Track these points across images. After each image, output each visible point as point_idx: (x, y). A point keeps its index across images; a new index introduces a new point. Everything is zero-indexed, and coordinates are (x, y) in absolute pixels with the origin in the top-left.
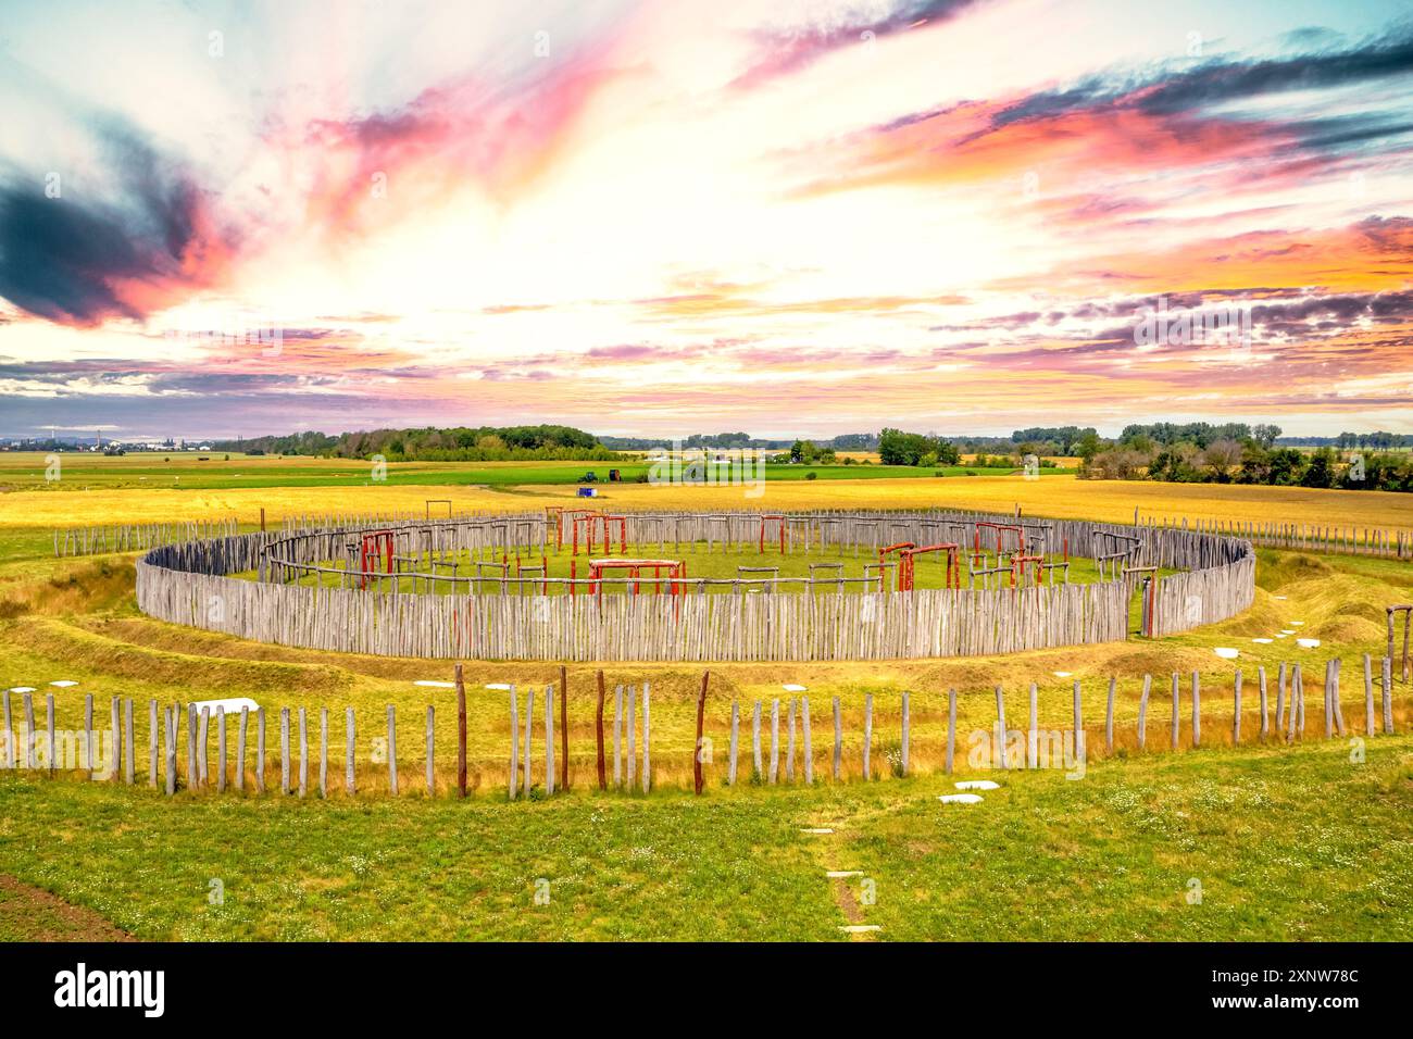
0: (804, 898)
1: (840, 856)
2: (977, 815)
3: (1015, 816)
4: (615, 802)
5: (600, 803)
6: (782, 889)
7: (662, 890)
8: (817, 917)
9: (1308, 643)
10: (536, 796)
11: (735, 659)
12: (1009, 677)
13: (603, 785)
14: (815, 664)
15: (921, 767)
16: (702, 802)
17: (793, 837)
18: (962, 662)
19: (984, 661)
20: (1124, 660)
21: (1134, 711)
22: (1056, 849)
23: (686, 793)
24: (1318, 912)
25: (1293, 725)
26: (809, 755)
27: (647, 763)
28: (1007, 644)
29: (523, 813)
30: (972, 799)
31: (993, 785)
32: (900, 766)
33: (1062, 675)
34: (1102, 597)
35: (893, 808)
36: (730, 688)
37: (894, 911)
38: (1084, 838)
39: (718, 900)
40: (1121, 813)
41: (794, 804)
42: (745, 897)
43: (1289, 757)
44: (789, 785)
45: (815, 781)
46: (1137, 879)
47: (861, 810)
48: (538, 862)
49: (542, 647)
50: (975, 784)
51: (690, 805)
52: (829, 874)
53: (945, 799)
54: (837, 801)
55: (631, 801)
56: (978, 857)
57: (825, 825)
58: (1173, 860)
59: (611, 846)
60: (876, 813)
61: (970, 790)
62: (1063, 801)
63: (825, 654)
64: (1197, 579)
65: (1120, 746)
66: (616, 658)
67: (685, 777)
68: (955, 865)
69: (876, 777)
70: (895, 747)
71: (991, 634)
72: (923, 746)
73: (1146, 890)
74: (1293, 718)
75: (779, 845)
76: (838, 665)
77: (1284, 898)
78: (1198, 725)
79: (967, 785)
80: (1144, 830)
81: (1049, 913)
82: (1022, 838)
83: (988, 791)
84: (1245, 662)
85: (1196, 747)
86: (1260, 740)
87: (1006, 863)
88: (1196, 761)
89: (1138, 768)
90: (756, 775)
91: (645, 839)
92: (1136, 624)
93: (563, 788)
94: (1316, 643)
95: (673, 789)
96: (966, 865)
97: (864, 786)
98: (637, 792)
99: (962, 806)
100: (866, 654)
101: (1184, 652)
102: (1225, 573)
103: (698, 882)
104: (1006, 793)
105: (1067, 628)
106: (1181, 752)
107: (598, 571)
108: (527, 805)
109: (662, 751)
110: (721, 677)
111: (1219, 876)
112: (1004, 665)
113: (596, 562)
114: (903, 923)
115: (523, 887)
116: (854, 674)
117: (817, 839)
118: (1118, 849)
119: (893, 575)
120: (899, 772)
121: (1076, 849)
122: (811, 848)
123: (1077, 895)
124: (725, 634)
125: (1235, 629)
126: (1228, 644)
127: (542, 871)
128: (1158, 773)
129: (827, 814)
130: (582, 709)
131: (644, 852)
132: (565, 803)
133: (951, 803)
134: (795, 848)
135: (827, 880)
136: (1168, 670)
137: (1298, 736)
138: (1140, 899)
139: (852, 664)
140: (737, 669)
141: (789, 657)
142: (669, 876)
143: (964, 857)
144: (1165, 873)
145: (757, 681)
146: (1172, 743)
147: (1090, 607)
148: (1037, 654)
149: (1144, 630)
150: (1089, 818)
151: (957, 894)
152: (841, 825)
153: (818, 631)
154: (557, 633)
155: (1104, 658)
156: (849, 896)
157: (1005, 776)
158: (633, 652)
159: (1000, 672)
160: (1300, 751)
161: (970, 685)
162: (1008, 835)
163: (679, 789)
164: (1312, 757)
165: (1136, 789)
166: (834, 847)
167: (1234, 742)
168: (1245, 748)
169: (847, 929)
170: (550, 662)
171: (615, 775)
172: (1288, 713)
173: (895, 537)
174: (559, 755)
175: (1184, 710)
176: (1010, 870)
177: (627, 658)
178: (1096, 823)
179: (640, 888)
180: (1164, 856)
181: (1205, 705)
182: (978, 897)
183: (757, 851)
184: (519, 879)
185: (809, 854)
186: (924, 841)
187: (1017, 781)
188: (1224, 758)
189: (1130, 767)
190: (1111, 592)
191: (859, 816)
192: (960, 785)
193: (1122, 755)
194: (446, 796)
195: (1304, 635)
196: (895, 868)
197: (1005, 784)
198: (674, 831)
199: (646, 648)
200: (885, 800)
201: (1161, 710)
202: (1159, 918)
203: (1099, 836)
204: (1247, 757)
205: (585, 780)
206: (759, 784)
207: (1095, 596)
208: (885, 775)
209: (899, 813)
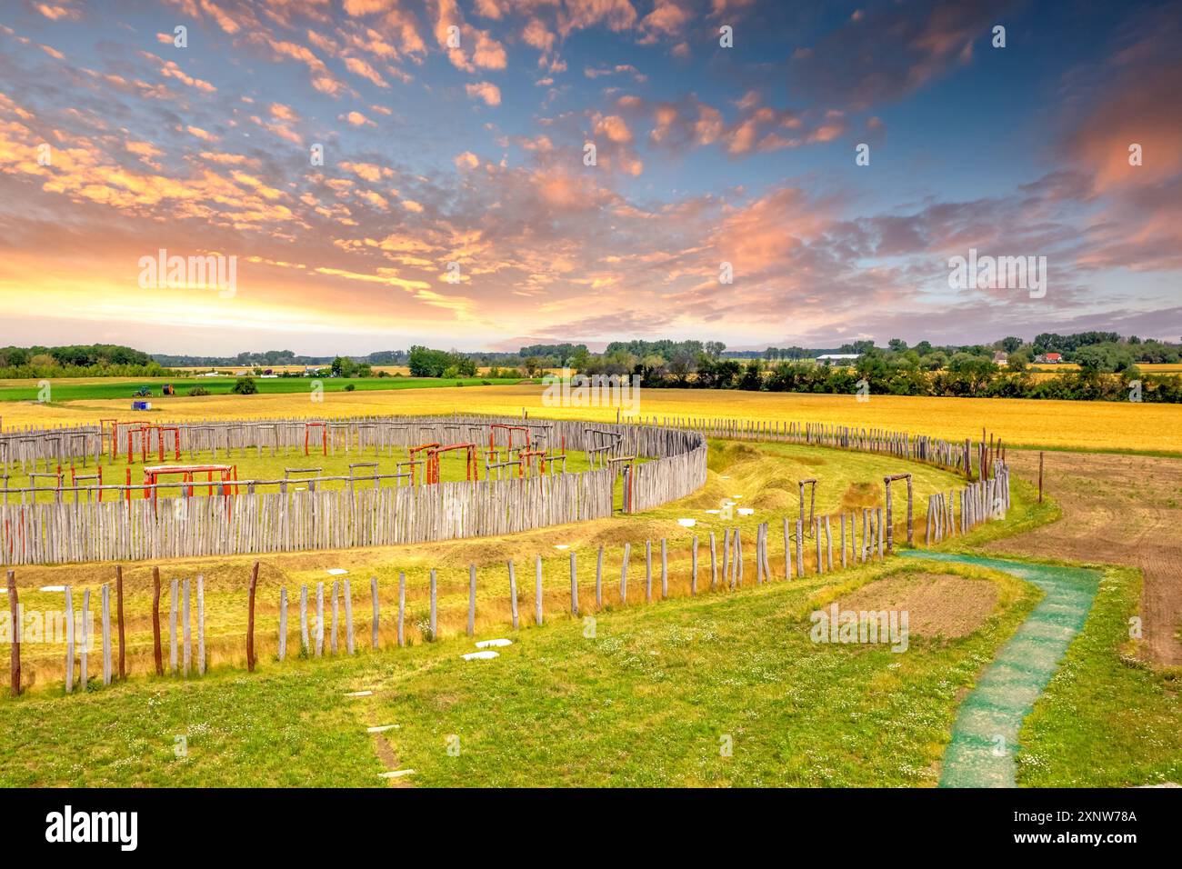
0: (348, 753)
1: (379, 714)
2: (494, 668)
3: (524, 666)
4: (172, 686)
5: (157, 687)
6: (328, 747)
7: (217, 761)
8: (359, 768)
9: (745, 512)
10: (93, 687)
11: (283, 549)
12: (519, 552)
13: (160, 671)
14: (355, 550)
15: (447, 632)
16: (254, 678)
17: (337, 701)
18: (480, 541)
19: (498, 539)
20: (610, 532)
21: (616, 571)
22: (558, 690)
23: (239, 672)
24: (752, 717)
25: (735, 575)
26: (351, 629)
27: (202, 647)
28: (517, 525)
29: (80, 704)
30: (490, 655)
31: (507, 642)
32: (430, 632)
33: (561, 547)
34: (592, 483)
35: (424, 669)
36: (279, 576)
37: (426, 756)
38: (580, 679)
39: (270, 763)
40: (607, 656)
41: (338, 672)
42: (295, 758)
43: (732, 601)
44: (333, 656)
45: (357, 651)
46: (621, 708)
47: (397, 672)
48: (95, 748)
49: (99, 549)
50: (492, 643)
51: (243, 682)
52: (369, 730)
53: (467, 657)
54: (376, 667)
55: (188, 683)
56: (496, 702)
57: (366, 689)
58: (648, 690)
59: (168, 726)
60: (409, 674)
61: (488, 647)
62: (562, 650)
63: (364, 540)
64: (664, 467)
65: (606, 602)
66: (172, 555)
67: (239, 657)
68: (476, 711)
69: (409, 644)
70: (425, 617)
71: (504, 517)
72: (449, 615)
73: (628, 715)
74: (735, 571)
75: (325, 709)
76: (375, 550)
77: (728, 710)
78: (666, 582)
79: (486, 643)
80: (626, 668)
81: (553, 743)
82: (531, 684)
83: (504, 647)
84: (701, 529)
85: (664, 598)
86: (712, 589)
87: (518, 706)
88: (665, 609)
89: (621, 618)
90: (304, 650)
91: (201, 716)
92: (619, 503)
93: (120, 677)
94: (751, 511)
95: (225, 670)
96: (486, 711)
97: (399, 651)
98: (193, 675)
99: (482, 662)
100: (400, 540)
101: (656, 524)
102: (685, 459)
103: (250, 750)
104: (518, 648)
105: (565, 508)
106: (653, 603)
107: (153, 477)
108: (84, 696)
109: (216, 635)
110: (272, 567)
111: (681, 698)
112: (515, 542)
113: (151, 469)
114: (434, 765)
115: (80, 773)
116: (390, 557)
117: (359, 701)
118: (606, 685)
119: (421, 471)
120: (429, 638)
121: (573, 688)
122: (354, 709)
123: (575, 725)
124: (274, 528)
125: (693, 504)
126: (687, 515)
127: (99, 757)
128: (636, 621)
129: (367, 678)
130: (139, 604)
131: (200, 728)
132: (123, 691)
133: (473, 660)
134: (339, 710)
135: (368, 736)
136: (643, 538)
137: (738, 585)
138: (623, 723)
139: (388, 548)
140: (285, 558)
141: (333, 545)
142: (224, 747)
143: (484, 704)
144: (642, 701)
145: (304, 568)
146: (647, 598)
147: (582, 491)
148: (541, 531)
149: (625, 508)
150: (583, 662)
151: (478, 736)
152: (380, 687)
153: (357, 521)
154: (113, 535)
155: (594, 532)
156: (386, 747)
157: (516, 633)
158: (188, 548)
159: (512, 548)
160: (739, 596)
161: (487, 560)
162: (519, 682)
163: (233, 668)
164: (748, 600)
165: (620, 636)
166: (374, 706)
167: (694, 594)
168: (700, 596)
169: (385, 776)
170: (106, 563)
171: (171, 662)
172: (731, 566)
173: (424, 439)
174: (116, 647)
175: (655, 570)
176: (521, 711)
177: (182, 554)
178: (589, 666)
179: (197, 760)
180: (641, 687)
181: (671, 565)
182: (496, 736)
183: (305, 716)
184: (76, 767)
185: (352, 715)
186: (451, 693)
187: (526, 636)
188: (685, 605)
189: (615, 618)
190: (599, 478)
191: (395, 678)
192: (480, 645)
193: (609, 609)
194: (2, 697)
195: (742, 506)
196: (426, 719)
197: (516, 641)
198: (228, 706)
199: (200, 545)
200: (417, 662)
201: (639, 569)
202: (637, 737)
203: (592, 677)
204: (702, 603)
205: (142, 668)
206: (307, 658)
207: (587, 482)
208: (417, 641)
209: (429, 672)
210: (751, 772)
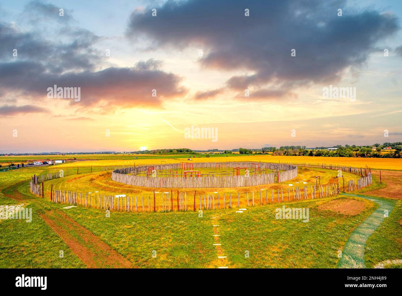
0: (208, 230)
1: (216, 222)
2: (241, 215)
3: (248, 215)
4: (180, 213)
5: (177, 213)
6: (205, 228)
7: (184, 229)
8: (209, 233)
9: (305, 183)
10: (167, 212)
11: (207, 188)
12: (252, 190)
13: (179, 210)
14: (221, 188)
15: (234, 206)
16: (195, 213)
17: (209, 219)
18: (245, 188)
19: (248, 187)
20: (273, 187)
21: (272, 195)
22: (254, 221)
23: (192, 211)
24: (297, 231)
25: (299, 198)
26: (214, 205)
27: (186, 206)
28: (254, 184)
29: (164, 215)
30: (241, 212)
31: (246, 209)
32: (230, 206)
33: (262, 190)
34: (270, 176)
35: (227, 214)
36: (204, 193)
37: (223, 232)
38: (259, 219)
39: (193, 230)
40: (267, 214)
41: (211, 213)
42: (198, 230)
43: (298, 203)
44: (210, 210)
45: (215, 209)
46: (267, 226)
47: (222, 214)
48: (164, 223)
49: (174, 186)
50: (242, 209)
51: (192, 213)
52: (214, 226)
53: (237, 212)
54: (218, 213)
55: (183, 213)
56: (240, 222)
57: (215, 217)
58: (274, 222)
59: (177, 221)
60: (224, 215)
61: (241, 210)
62: (257, 212)
63: (222, 187)
64: (286, 173)
65: (269, 202)
66: (187, 188)
67: (193, 209)
68: (236, 224)
69: (226, 208)
70: (229, 203)
71: (251, 183)
72: (236, 203)
73: (268, 228)
74: (299, 196)
75: (206, 220)
76: (224, 188)
77: (291, 229)
78: (282, 198)
79: (241, 209)
80: (270, 217)
81: (250, 232)
82: (249, 219)
83: (245, 210)
84: (294, 187)
85: (282, 202)
86: (293, 200)
87: (245, 223)
88: (282, 204)
89: (272, 206)
90: (205, 208)
91: (183, 219)
92: (276, 180)
93: (172, 210)
94: (306, 183)
96: (238, 224)
97: (223, 210)
98: (184, 211)
99: (240, 213)
100: (229, 187)
101: (283, 185)
102: (291, 171)
103: (190, 227)
104: (248, 211)
105: (264, 181)
106: (279, 203)
107: (185, 173)
108: (165, 213)
109: (190, 204)
110: (203, 191)
111: (281, 225)
112: (252, 188)
113: (185, 171)
114: (224, 235)
115: (160, 228)
116: (227, 190)
117: (213, 219)
118: (265, 220)
119: (235, 173)
120: (230, 207)
121: (257, 220)
122: (212, 221)
123: (256, 229)
124: (205, 184)
125: (293, 181)
126: (291, 184)
127: (164, 225)
128: (275, 207)
129: (216, 215)
130: (175, 197)
131: (182, 222)
132: (172, 213)
133: (238, 213)
134: (209, 221)
135: (213, 227)
136: (280, 189)
137: (300, 200)
138: (267, 229)
139: (227, 188)
140: (207, 189)
141: (216, 187)
142: (186, 226)
143: (238, 222)
144: (272, 225)
145: (210, 192)
146: (278, 201)
147: (268, 178)
148: (259, 186)
149: (277, 181)
150: (261, 215)
151: (235, 229)
152: (218, 217)
153: (221, 183)
154: (177, 183)
155: (270, 186)
156: (216, 230)
157: (248, 208)
158: (190, 187)
159: (251, 189)
160: (300, 202)
161: (246, 192)
162: (246, 218)
163: (191, 211)
164: (302, 203)
165: (270, 209)
166: (216, 221)
167: (289, 201)
168: (290, 202)
169: (214, 236)
170: (176, 189)
171: (181, 208)
173: (235, 167)
174: (171, 204)
175: (280, 195)
176: (245, 225)
177: (189, 188)
178: (262, 216)
179: (180, 228)
180: (272, 222)
181: (284, 194)
182: (238, 230)
183: (202, 222)
184: (160, 226)
185: (211, 222)
186: (231, 219)
187: (250, 208)
188: (287, 204)
189: (270, 206)
190: (271, 175)
191: (221, 215)
192: (240, 209)
193: (269, 204)
194: (152, 212)
195: (304, 182)
196: (225, 224)
197: (248, 209)
198: (189, 218)
199: (192, 186)
200: (226, 212)
201: (276, 196)
202: (269, 233)
203: (262, 218)
204: (290, 203)
205: (176, 209)
206: (205, 210)
207: (269, 176)
208: (227, 208)
209: (228, 215)
210: (294, 244)
